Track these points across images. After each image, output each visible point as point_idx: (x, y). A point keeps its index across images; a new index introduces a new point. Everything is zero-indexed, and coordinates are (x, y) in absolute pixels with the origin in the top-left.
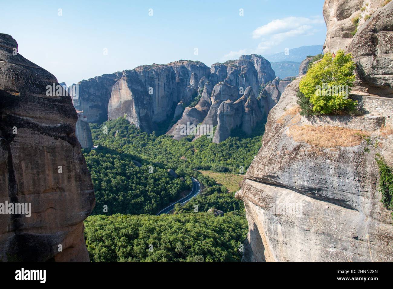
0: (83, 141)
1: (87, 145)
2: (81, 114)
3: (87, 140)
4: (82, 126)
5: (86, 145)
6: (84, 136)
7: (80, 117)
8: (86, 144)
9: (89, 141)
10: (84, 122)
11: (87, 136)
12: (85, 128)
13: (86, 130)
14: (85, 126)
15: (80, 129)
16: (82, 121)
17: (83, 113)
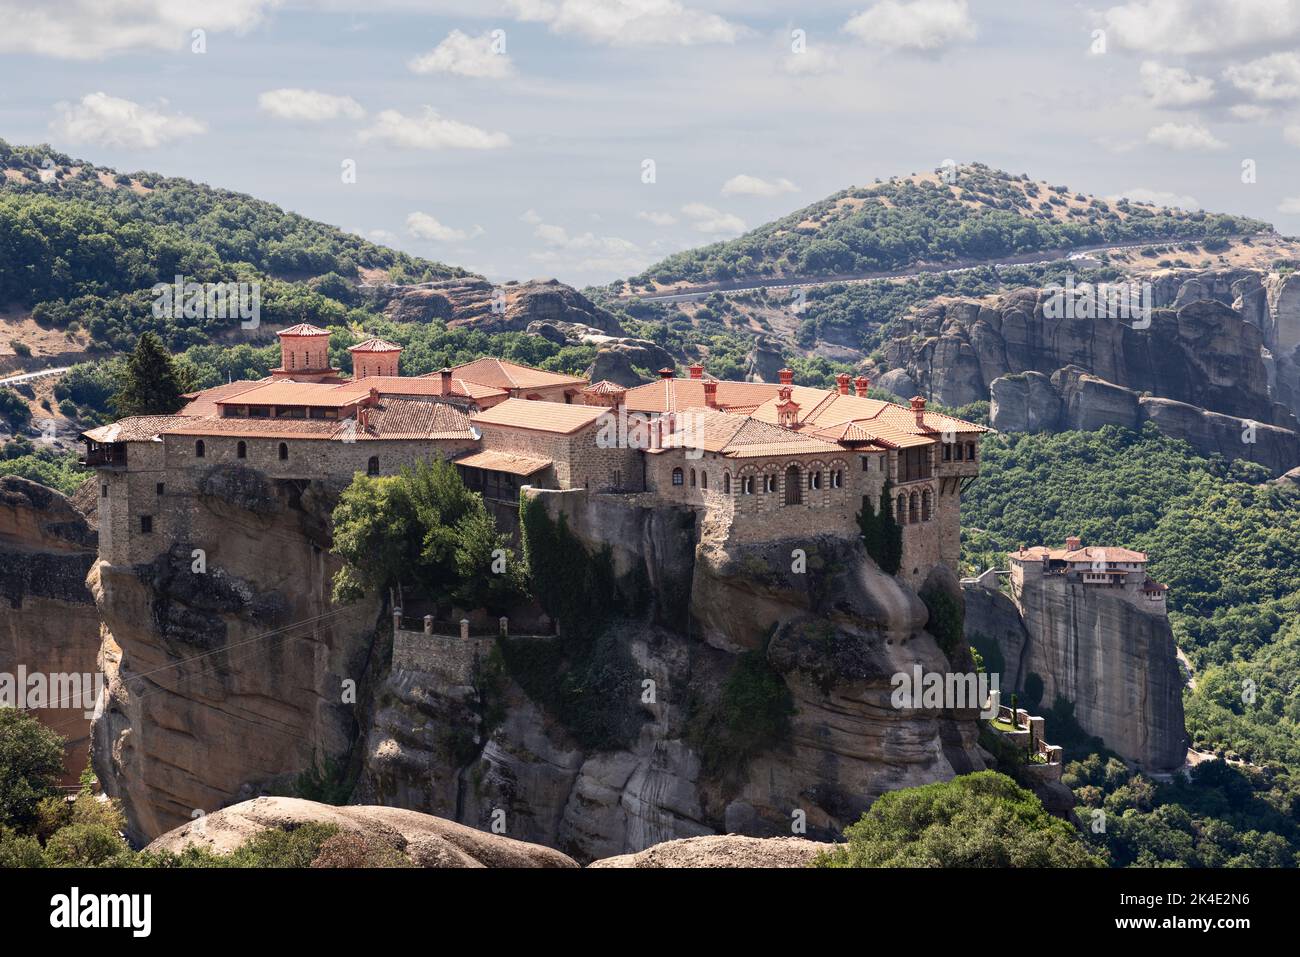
0: (1128, 721)
1: (1149, 742)
2: (1131, 569)
3: (1150, 716)
4: (1126, 635)
5: (1145, 742)
6: (1131, 690)
7: (1122, 586)
8: (1140, 740)
9: (1160, 725)
10: (1141, 613)
11: (1153, 694)
12: (1142, 647)
13: (1147, 663)
14: (1146, 641)
15: (1117, 653)
16: (1128, 609)
17: (1139, 569)
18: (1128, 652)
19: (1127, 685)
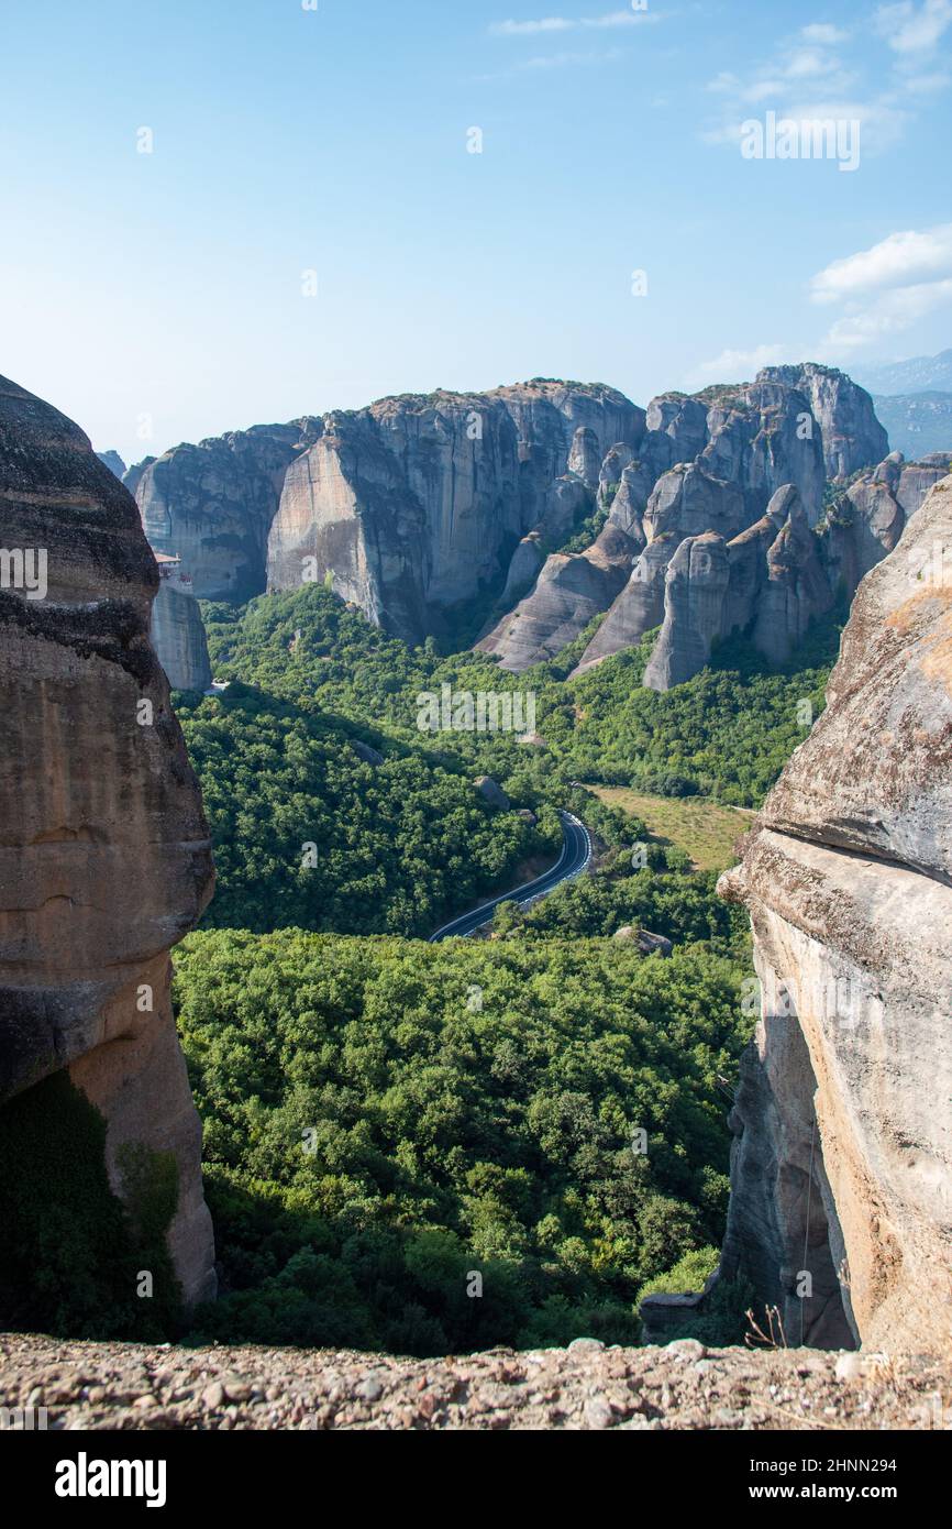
0: (178, 665)
1: (191, 677)
2: (172, 566)
3: (190, 661)
4: (173, 610)
5: (188, 678)
6: (179, 645)
7: (168, 578)
8: (185, 676)
9: (196, 665)
10: (181, 595)
11: (192, 646)
12: (184, 617)
13: (187, 626)
14: (185, 611)
15: (168, 622)
16: (173, 592)
17: (177, 565)
18: (176, 621)
19: (175, 642)
